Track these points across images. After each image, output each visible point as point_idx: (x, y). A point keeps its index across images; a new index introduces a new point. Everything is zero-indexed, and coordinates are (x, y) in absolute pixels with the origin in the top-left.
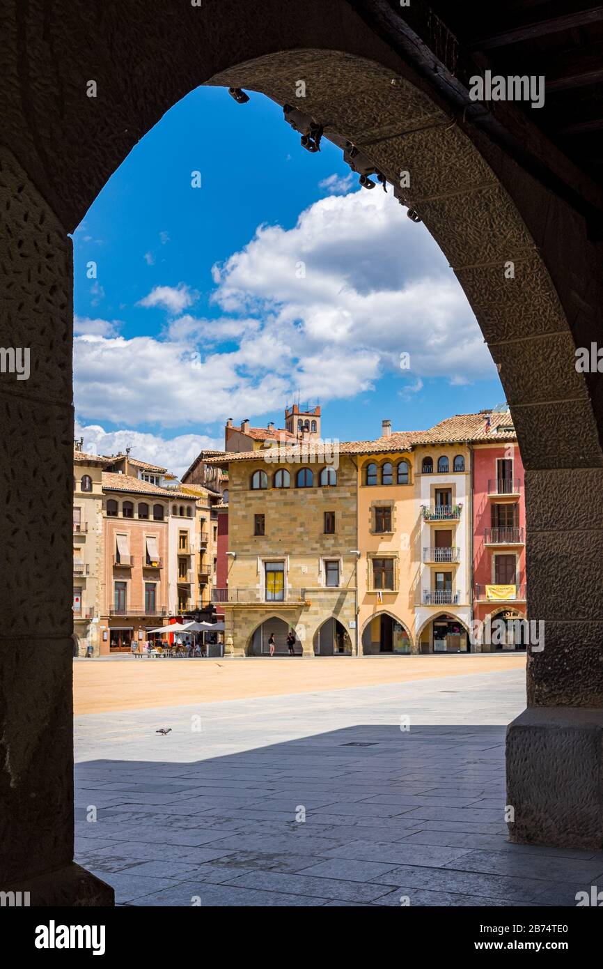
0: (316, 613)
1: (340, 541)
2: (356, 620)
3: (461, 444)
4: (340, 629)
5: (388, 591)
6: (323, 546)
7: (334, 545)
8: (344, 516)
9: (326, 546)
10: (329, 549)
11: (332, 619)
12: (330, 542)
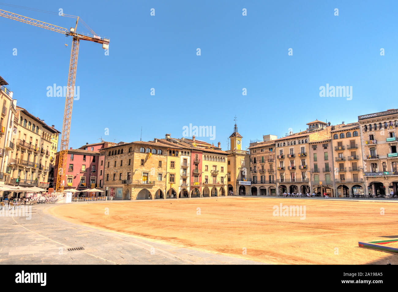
0: (156, 188)
1: (163, 169)
2: (166, 190)
3: (189, 149)
4: (161, 192)
5: (173, 182)
6: (158, 170)
7: (161, 170)
8: (164, 163)
9: (159, 170)
10: (160, 171)
11: (159, 189)
12: (160, 169)
